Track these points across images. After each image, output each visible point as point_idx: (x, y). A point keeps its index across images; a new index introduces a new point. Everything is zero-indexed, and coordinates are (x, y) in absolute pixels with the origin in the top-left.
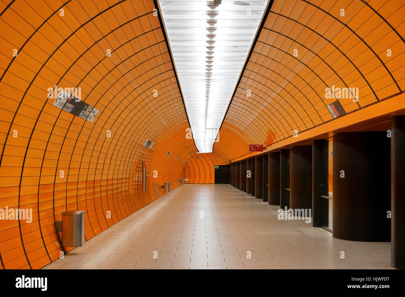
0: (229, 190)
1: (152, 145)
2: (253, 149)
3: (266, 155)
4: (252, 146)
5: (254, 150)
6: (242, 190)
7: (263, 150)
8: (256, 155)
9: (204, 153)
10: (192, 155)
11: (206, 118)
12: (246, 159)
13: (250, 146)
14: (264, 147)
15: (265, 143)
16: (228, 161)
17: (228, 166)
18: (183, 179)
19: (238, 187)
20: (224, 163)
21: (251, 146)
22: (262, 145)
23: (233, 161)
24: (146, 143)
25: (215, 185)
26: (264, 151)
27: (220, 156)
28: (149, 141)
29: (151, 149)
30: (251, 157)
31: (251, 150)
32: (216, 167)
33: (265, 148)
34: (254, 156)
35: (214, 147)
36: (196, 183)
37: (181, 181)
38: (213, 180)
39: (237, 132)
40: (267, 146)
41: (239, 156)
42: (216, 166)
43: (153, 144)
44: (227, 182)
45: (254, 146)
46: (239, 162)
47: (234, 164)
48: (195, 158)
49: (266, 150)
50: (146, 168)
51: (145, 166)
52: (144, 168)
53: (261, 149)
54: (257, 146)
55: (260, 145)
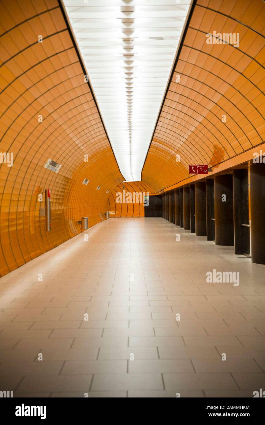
0: (162, 223)
1: (59, 168)
2: (194, 171)
3: (211, 179)
4: (193, 167)
5: (196, 172)
6: (178, 224)
7: (208, 172)
8: (197, 181)
9: (132, 182)
10: (118, 184)
11: (130, 130)
12: (182, 186)
13: (191, 167)
14: (209, 167)
15: (210, 162)
16: (160, 190)
17: (160, 196)
18: (107, 212)
19: (172, 221)
20: (155, 193)
22: (206, 166)
23: (165, 191)
24: (48, 164)
25: (145, 219)
26: (210, 174)
27: (150, 185)
28: (52, 161)
29: (58, 174)
30: (189, 183)
31: (191, 172)
33: (210, 170)
34: (194, 182)
35: (143, 174)
36: (123, 216)
37: (105, 214)
38: (143, 213)
39: (170, 150)
40: (213, 166)
41: (174, 183)
43: (60, 166)
44: (159, 215)
45: (195, 167)
46: (174, 191)
47: (167, 193)
48: (122, 188)
49: (212, 171)
50: (50, 199)
51: (49, 196)
52: (48, 198)
53: (206, 171)
54: (199, 166)
55: (203, 165)
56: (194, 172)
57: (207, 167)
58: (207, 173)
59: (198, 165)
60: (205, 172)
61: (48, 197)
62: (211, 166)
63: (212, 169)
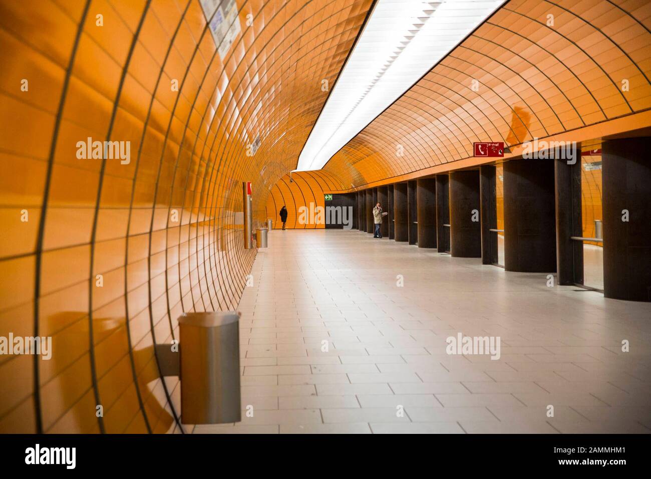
2: (483, 153)
4: (480, 146)
5: (485, 154)
7: (505, 154)
9: (305, 172)
10: (282, 176)
14: (505, 146)
15: (507, 139)
20: (343, 189)
21: (477, 146)
22: (501, 144)
25: (326, 232)
26: (507, 156)
27: (335, 176)
31: (477, 153)
32: (326, 197)
33: (508, 150)
36: (289, 227)
40: (512, 146)
42: (327, 195)
45: (484, 146)
48: (288, 182)
49: (511, 153)
50: (251, 197)
51: (249, 192)
52: (248, 196)
53: (500, 151)
54: (490, 145)
55: (497, 143)
56: (481, 154)
57: (503, 146)
58: (502, 156)
59: (488, 143)
60: (500, 153)
61: (248, 194)
62: (509, 145)
63: (510, 148)
